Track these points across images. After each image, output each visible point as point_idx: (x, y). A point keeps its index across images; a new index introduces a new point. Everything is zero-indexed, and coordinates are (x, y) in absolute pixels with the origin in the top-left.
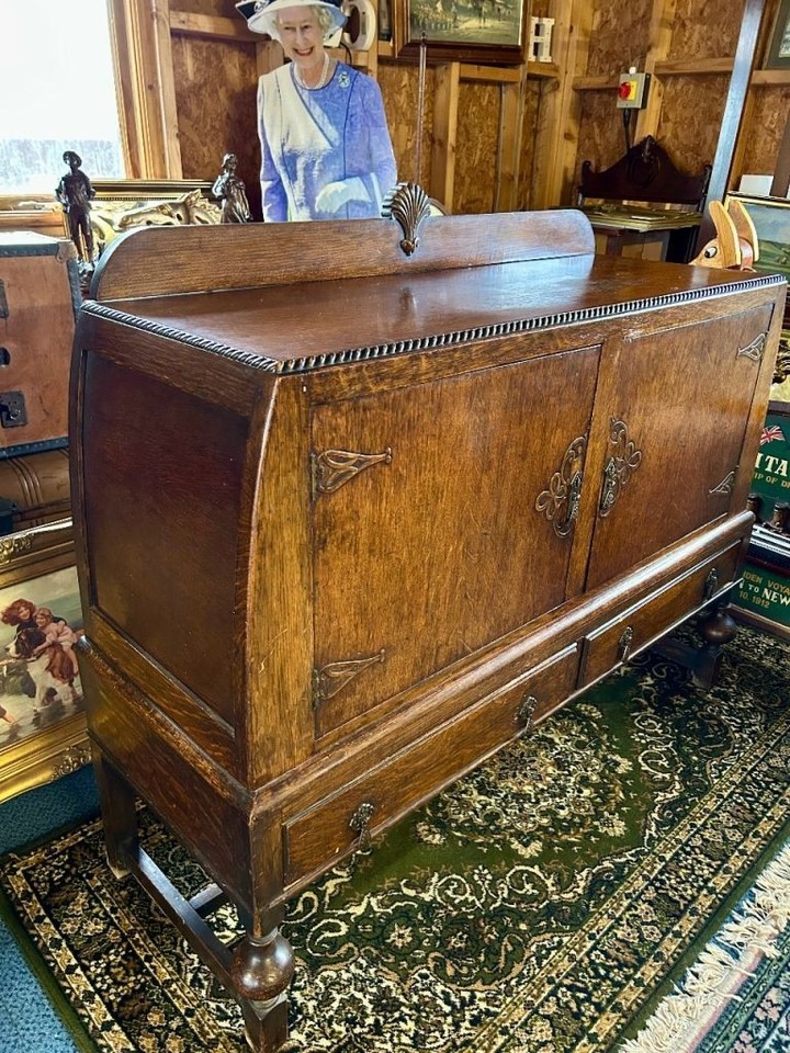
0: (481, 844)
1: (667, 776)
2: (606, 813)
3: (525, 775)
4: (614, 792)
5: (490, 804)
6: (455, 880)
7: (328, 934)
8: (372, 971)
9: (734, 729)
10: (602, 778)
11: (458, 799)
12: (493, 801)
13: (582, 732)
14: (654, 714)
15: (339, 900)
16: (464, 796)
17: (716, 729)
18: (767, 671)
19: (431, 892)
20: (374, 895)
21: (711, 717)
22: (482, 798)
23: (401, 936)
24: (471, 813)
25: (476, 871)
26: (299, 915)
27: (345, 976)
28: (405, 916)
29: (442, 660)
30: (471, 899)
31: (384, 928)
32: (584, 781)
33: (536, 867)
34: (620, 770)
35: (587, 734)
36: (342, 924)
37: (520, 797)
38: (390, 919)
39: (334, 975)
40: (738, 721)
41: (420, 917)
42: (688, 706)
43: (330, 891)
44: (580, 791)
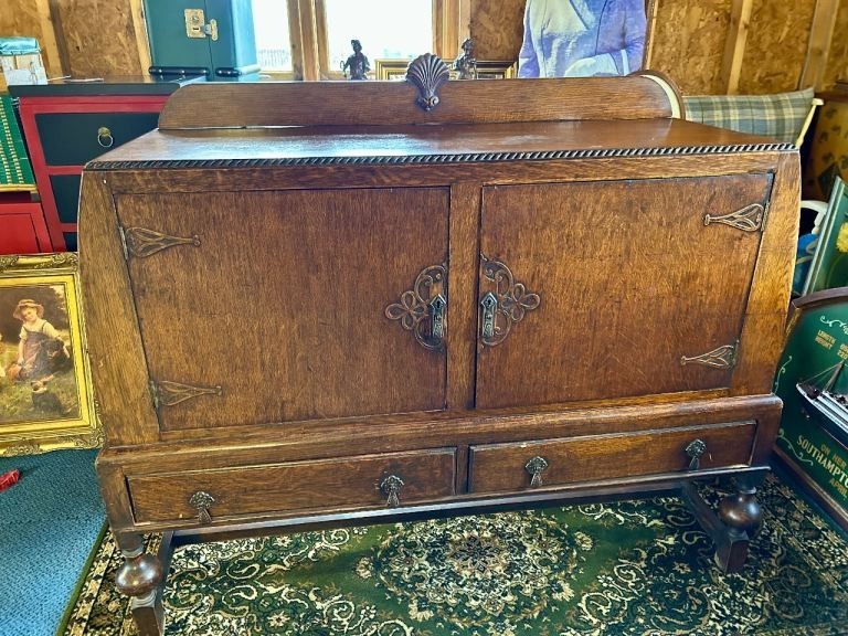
0: (390, 592)
1: (595, 621)
2: (507, 621)
3: (474, 563)
4: (532, 609)
5: (426, 570)
6: (347, 605)
7: (242, 594)
8: (242, 629)
9: (714, 616)
10: (534, 594)
11: (407, 556)
12: (431, 568)
13: (557, 553)
14: (643, 569)
15: (268, 579)
16: (414, 555)
17: (694, 608)
18: (817, 583)
19: (324, 605)
20: (290, 587)
21: (700, 596)
22: (426, 563)
23: (278, 620)
24: (406, 569)
25: (368, 608)
26: (240, 574)
27: (226, 623)
28: (293, 610)
29: (289, 413)
30: (345, 622)
31: (275, 608)
32: (516, 590)
33: (411, 628)
34: (557, 596)
35: (560, 558)
36: (256, 593)
37: (455, 576)
38: (284, 606)
39: (221, 618)
40: (728, 612)
41: (301, 616)
42: (686, 577)
43: (269, 570)
44: (505, 595)
